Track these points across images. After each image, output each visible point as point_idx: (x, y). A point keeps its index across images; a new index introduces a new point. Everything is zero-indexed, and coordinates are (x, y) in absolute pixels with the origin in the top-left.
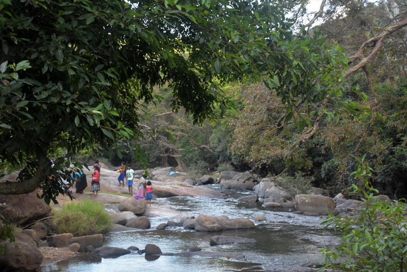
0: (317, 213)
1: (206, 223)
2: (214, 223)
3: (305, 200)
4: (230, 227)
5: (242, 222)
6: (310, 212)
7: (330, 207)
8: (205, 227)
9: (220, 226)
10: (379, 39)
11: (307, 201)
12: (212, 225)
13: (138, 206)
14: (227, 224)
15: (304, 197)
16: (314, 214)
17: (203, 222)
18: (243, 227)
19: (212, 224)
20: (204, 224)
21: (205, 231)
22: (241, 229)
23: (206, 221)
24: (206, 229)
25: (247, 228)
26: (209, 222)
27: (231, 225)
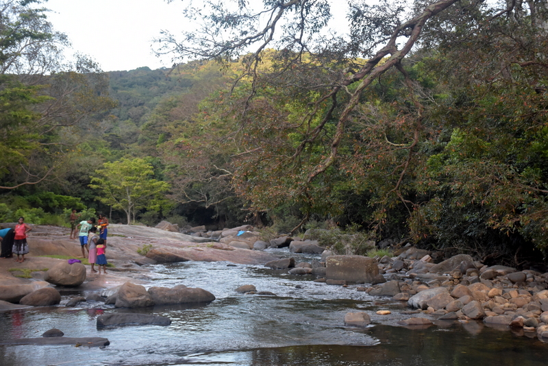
0: (344, 281)
1: (128, 295)
2: (140, 295)
3: (335, 263)
4: (168, 301)
5: (189, 293)
6: (334, 279)
7: (370, 272)
8: (125, 301)
9: (148, 299)
10: (417, 23)
11: (337, 264)
12: (136, 299)
13: (71, 273)
14: (166, 296)
15: (335, 258)
16: (340, 282)
17: (124, 294)
18: (189, 301)
19: (138, 297)
20: (124, 297)
21: (125, 307)
22: (187, 303)
23: (128, 292)
24: (126, 305)
25: (197, 303)
26: (133, 293)
27: (170, 298)
